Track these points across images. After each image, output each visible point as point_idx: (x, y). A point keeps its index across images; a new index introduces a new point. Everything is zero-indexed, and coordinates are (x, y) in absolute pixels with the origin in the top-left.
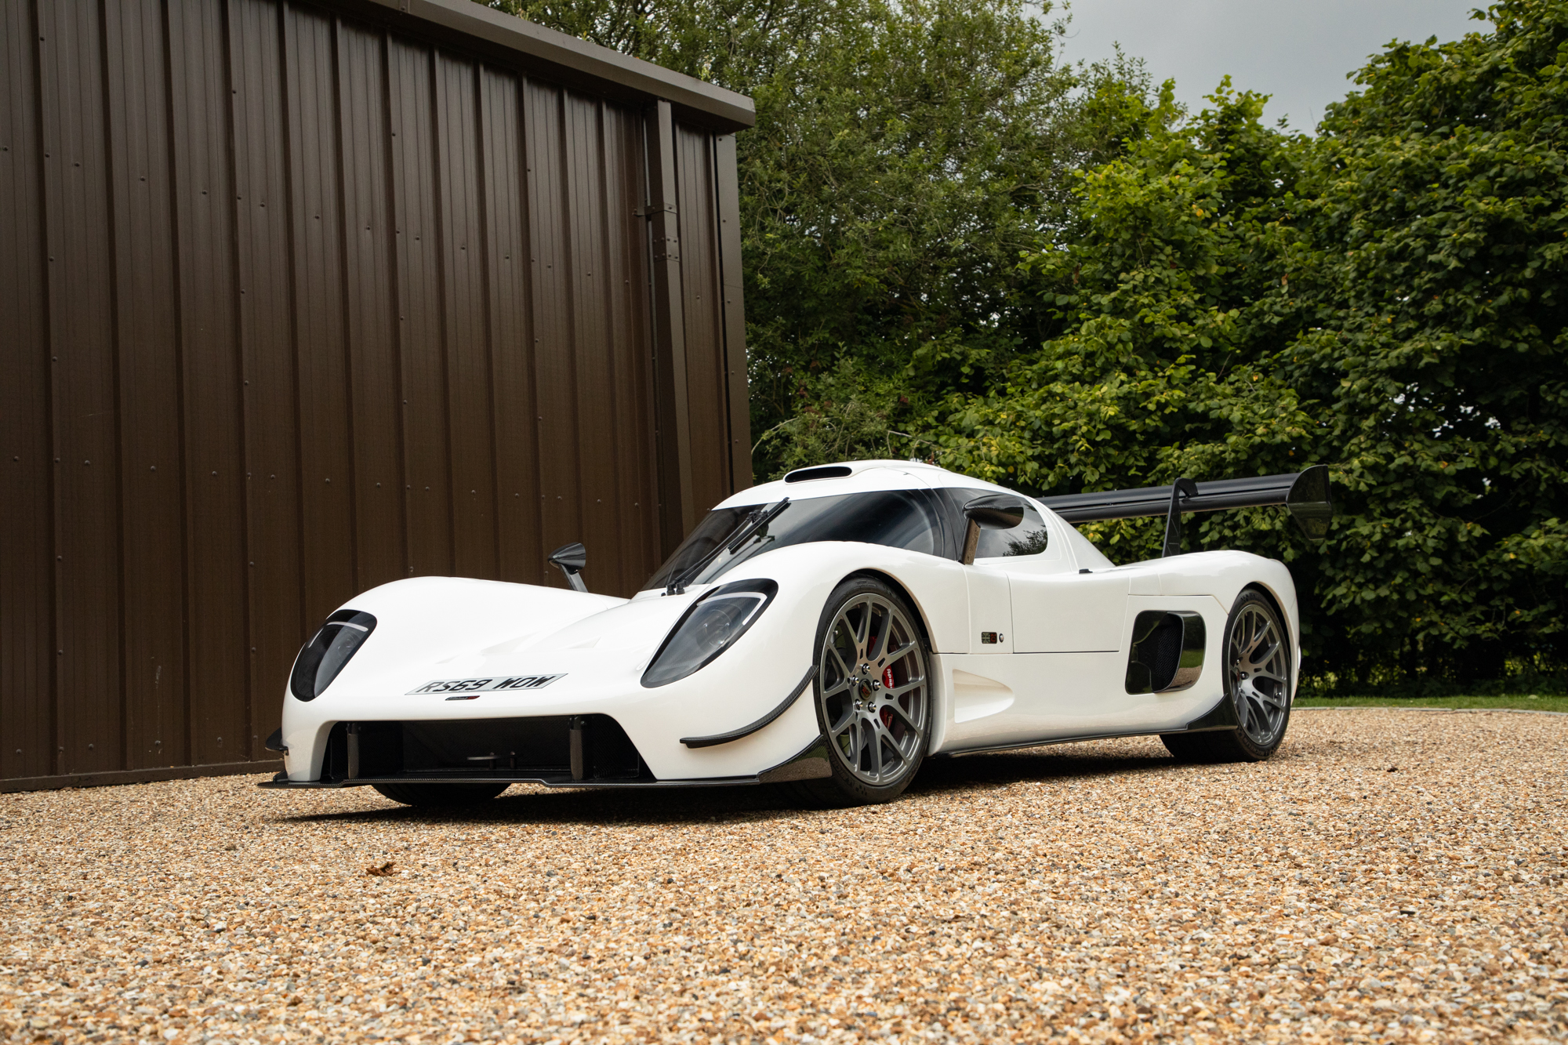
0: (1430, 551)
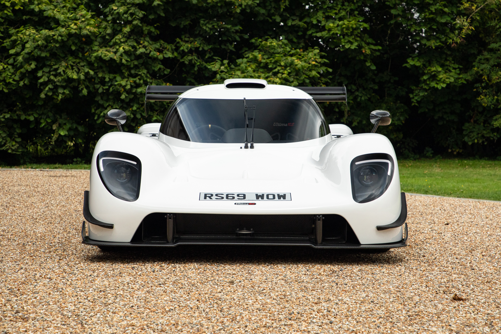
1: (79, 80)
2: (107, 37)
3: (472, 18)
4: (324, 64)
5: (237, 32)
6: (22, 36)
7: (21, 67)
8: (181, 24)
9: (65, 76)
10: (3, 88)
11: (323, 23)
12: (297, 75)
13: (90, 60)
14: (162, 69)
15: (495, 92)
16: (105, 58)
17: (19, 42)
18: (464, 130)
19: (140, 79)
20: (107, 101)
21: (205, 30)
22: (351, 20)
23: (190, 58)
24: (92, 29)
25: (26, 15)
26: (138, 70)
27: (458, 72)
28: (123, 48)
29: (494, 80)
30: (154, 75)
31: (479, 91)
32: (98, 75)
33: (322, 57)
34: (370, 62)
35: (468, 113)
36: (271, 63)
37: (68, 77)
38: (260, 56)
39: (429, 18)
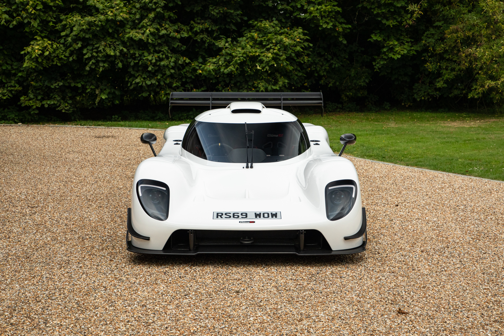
0: (171, 67)
1: (115, 56)
2: (137, 21)
3: (421, 4)
4: (307, 40)
5: (238, 15)
6: (70, 21)
7: (71, 46)
8: (194, 9)
9: (105, 53)
10: (57, 62)
11: (305, 7)
12: (285, 50)
13: (123, 40)
14: (180, 46)
15: (438, 59)
16: (135, 39)
17: (68, 26)
18: (414, 89)
19: (162, 55)
20: (137, 71)
21: (213, 14)
22: (327, 5)
23: (201, 36)
24: (125, 16)
25: (73, 4)
26: (161, 47)
27: (410, 45)
28: (149, 30)
29: (438, 51)
30: (174, 51)
31: (426, 60)
32: (130, 52)
33: (304, 34)
34: (342, 38)
35: (417, 76)
36: (265, 40)
37: (107, 53)
38: (256, 35)
39: (388, 3)
